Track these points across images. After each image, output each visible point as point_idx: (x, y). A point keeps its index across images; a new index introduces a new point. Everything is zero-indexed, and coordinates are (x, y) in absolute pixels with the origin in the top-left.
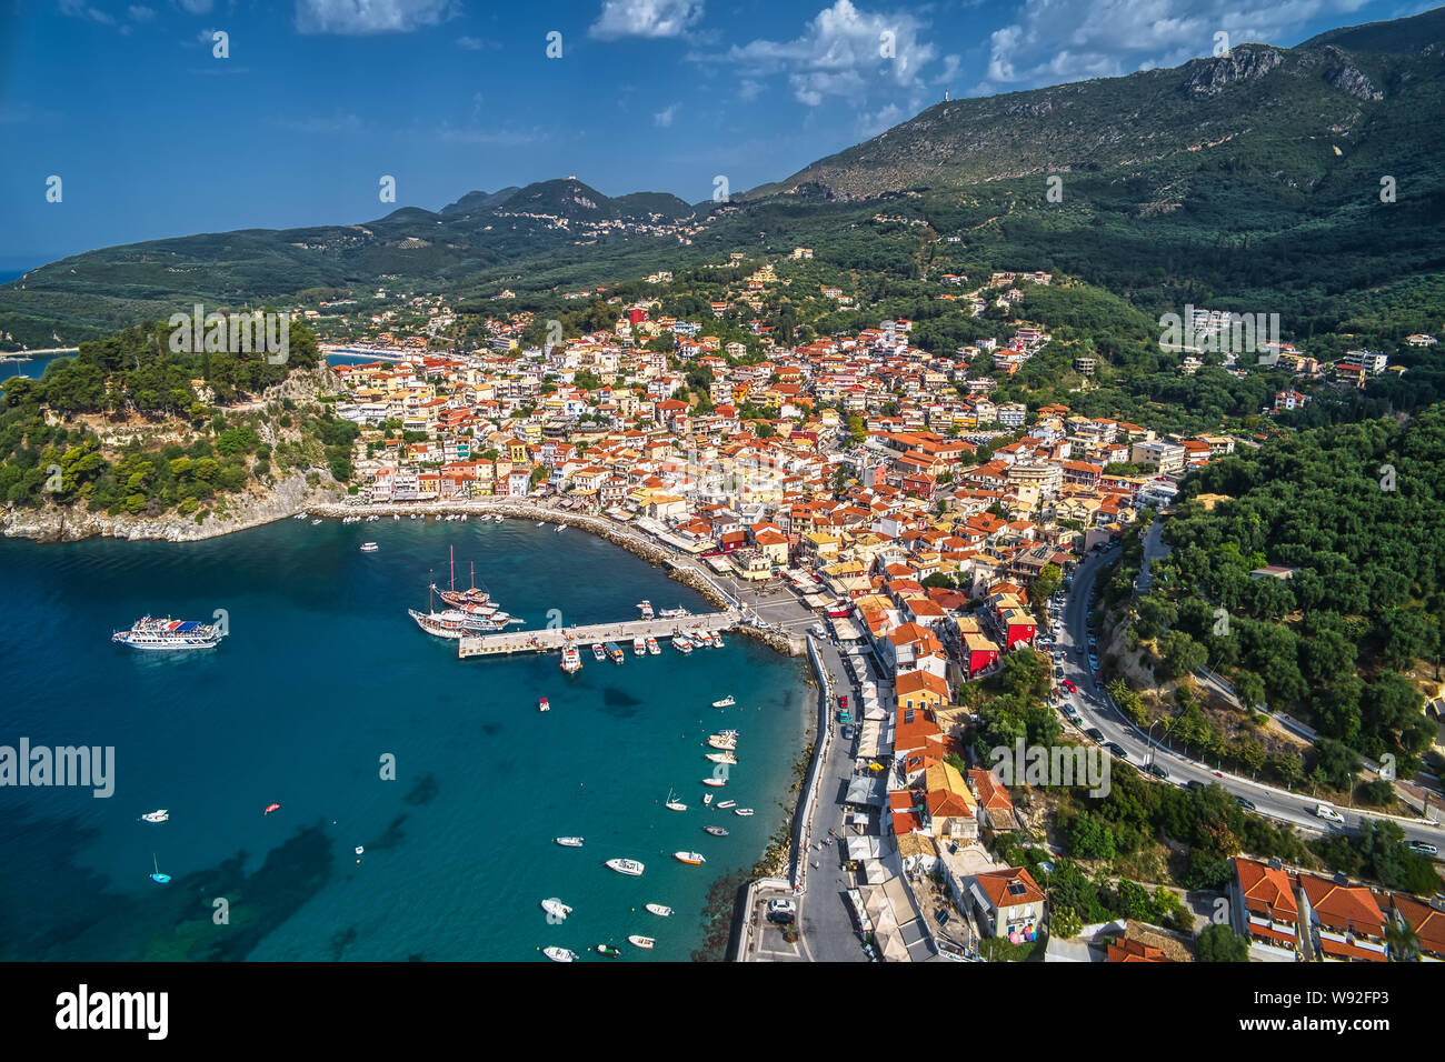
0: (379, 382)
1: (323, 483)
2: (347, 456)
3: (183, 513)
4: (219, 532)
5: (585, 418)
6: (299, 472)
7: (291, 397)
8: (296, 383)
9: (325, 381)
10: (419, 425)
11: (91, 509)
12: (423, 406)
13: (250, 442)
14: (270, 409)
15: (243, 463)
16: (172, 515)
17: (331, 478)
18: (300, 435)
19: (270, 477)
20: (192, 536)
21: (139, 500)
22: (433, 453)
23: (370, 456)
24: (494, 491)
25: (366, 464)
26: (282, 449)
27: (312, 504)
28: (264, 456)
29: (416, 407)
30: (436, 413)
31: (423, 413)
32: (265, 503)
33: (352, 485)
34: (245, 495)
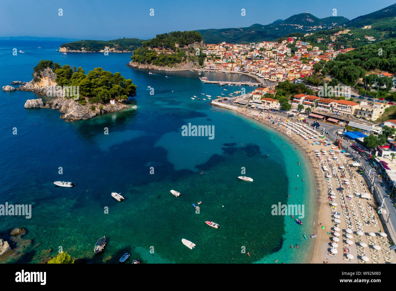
0: (214, 47)
1: (197, 65)
2: (203, 60)
3: (169, 66)
4: (174, 70)
5: (258, 56)
6: (192, 62)
7: (193, 47)
8: (195, 44)
9: (202, 45)
10: (219, 56)
11: (153, 64)
12: (221, 51)
13: (183, 55)
14: (188, 48)
15: (181, 58)
16: (167, 66)
17: (198, 64)
18: (194, 55)
19: (186, 62)
20: (169, 70)
21: (161, 63)
22: (221, 61)
23: (207, 61)
24: (231, 69)
25: (206, 62)
26: (189, 57)
27: (194, 69)
28: (186, 57)
29: (219, 51)
30: (224, 54)
31: (221, 53)
32: (184, 66)
33: (202, 66)
34: (180, 64)
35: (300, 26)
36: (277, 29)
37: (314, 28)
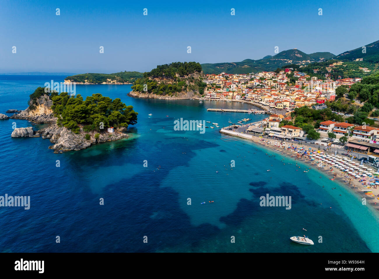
0: (214, 76)
1: (197, 94)
2: (203, 89)
3: (169, 95)
4: (175, 99)
6: (192, 91)
7: (194, 77)
8: (195, 74)
9: (202, 75)
10: (219, 85)
11: (154, 94)
12: (221, 81)
13: (184, 84)
14: (189, 78)
15: (182, 88)
16: (167, 95)
17: (199, 93)
18: (194, 84)
19: (187, 91)
20: (170, 99)
21: (162, 92)
22: (221, 90)
23: (208, 90)
24: (232, 98)
25: (207, 91)
26: (190, 86)
27: (194, 97)
28: (186, 86)
29: (220, 81)
30: (224, 83)
31: (221, 82)
32: (184, 95)
33: (203, 95)
34: (181, 93)
35: (289, 61)
36: (268, 63)
37: (303, 63)
